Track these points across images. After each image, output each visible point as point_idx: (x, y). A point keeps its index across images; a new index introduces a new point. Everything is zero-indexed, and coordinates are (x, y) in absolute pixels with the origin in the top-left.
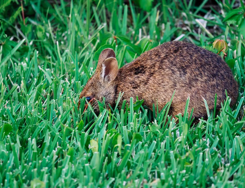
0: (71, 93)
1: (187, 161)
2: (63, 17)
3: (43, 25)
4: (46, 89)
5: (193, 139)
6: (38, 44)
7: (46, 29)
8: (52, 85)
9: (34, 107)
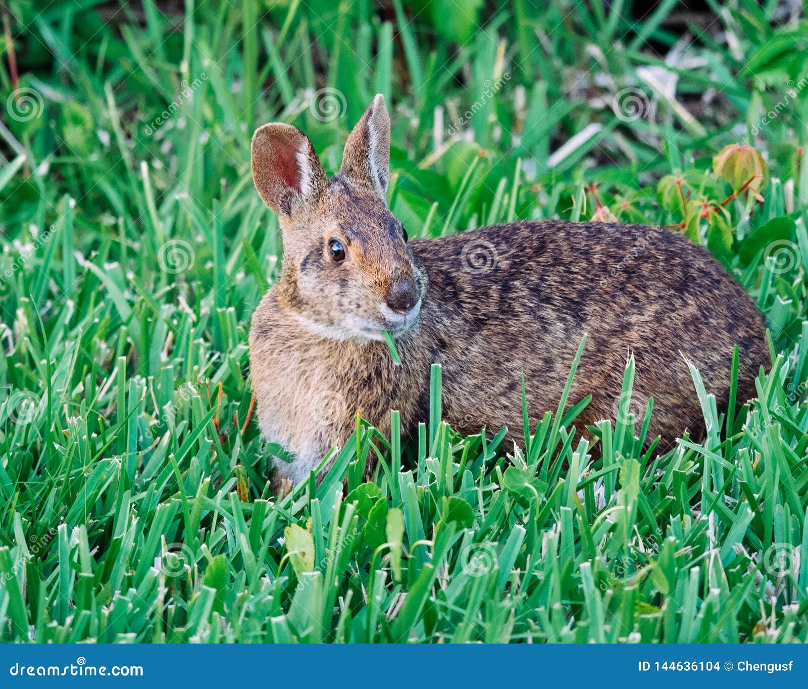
0: (202, 351)
1: (642, 599)
2: (157, 71)
3: (83, 101)
4: (107, 337)
5: (657, 514)
6: (70, 172)
7: (95, 118)
8: (130, 325)
9: (70, 406)
